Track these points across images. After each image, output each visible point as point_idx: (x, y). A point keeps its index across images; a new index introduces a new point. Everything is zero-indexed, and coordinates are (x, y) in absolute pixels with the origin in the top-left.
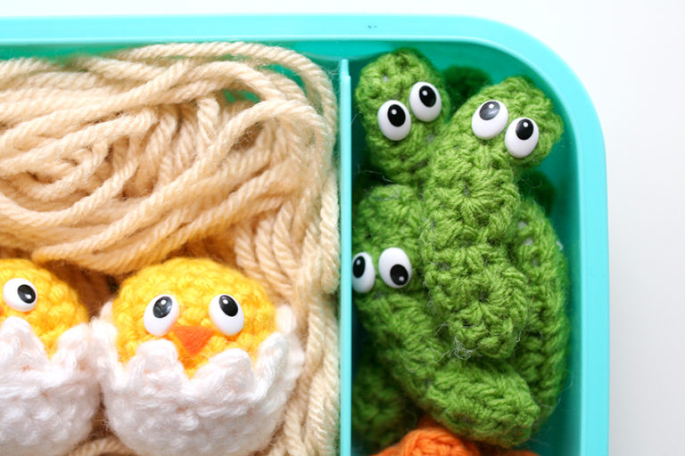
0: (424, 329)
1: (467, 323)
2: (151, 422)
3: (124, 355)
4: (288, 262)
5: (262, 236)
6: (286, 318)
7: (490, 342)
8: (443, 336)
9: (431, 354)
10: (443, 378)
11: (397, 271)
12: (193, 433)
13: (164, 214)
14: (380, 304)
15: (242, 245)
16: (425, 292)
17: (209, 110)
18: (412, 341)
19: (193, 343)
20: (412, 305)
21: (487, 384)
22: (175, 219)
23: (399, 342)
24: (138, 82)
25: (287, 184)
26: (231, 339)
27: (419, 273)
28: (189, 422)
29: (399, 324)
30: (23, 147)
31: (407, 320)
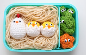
0: (65, 26)
1: (69, 25)
2: (46, 33)
3: (44, 28)
4: (55, 22)
5: (53, 20)
6: (55, 26)
7: (70, 26)
8: (67, 26)
9: (66, 28)
10: (67, 29)
11: (63, 22)
12: (49, 33)
13: (46, 18)
14: (62, 24)
15: (51, 21)
16: (65, 23)
17: (49, 10)
18: (64, 27)
19: (49, 27)
20: (64, 24)
21: (70, 30)
22: (47, 18)
23: (63, 27)
24: (44, 8)
25: (55, 16)
26: (52, 27)
27: (65, 22)
28: (49, 32)
29: (63, 26)
30: (36, 13)
31: (64, 25)
